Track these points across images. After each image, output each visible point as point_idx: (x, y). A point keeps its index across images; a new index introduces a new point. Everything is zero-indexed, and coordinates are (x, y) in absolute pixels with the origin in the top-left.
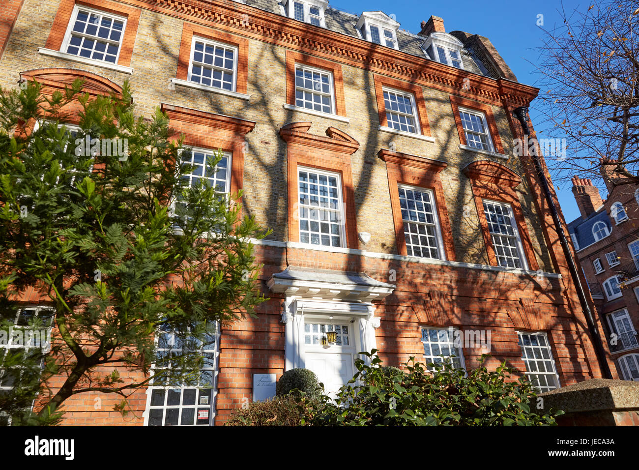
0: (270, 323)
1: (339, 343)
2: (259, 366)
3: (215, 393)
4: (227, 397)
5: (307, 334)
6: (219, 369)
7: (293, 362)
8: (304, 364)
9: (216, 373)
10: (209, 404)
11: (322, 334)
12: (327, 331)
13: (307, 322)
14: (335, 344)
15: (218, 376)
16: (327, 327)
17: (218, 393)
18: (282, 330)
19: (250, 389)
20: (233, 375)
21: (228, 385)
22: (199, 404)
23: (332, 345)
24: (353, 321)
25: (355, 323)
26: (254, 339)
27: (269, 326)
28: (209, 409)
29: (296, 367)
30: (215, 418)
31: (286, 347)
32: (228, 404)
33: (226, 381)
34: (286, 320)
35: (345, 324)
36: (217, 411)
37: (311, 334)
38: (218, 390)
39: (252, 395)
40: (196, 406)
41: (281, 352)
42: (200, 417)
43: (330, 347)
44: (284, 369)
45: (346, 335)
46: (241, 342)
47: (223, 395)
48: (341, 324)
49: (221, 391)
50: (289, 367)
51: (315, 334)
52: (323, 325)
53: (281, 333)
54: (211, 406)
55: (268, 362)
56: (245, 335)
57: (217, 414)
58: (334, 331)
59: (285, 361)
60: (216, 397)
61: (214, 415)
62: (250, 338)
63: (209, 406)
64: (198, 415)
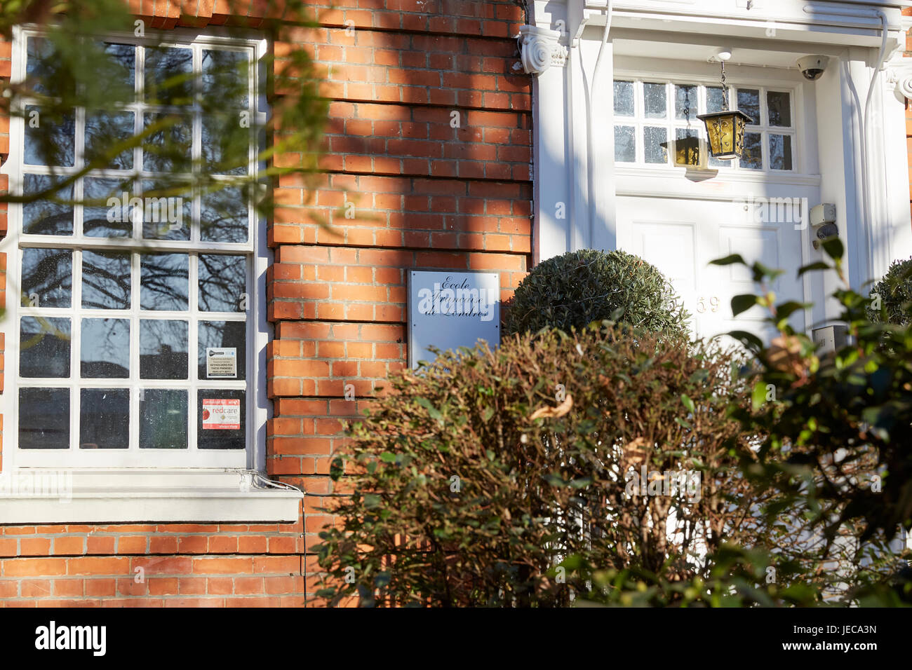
0: (470, 73)
1: (751, 157)
2: (431, 242)
3: (261, 340)
4: (310, 353)
5: (624, 120)
6: (273, 248)
7: (567, 226)
8: (612, 238)
9: (262, 265)
10: (241, 375)
11: (683, 124)
12: (703, 110)
13: (624, 74)
14: (736, 161)
15: (269, 275)
16: (702, 93)
17: (275, 335)
18: (522, 100)
19: (401, 327)
20: (327, 271)
21: (310, 307)
22: (202, 375)
23: (722, 170)
24: (814, 73)
25: (822, 80)
26: (410, 135)
27: (466, 84)
28: (239, 395)
29: (578, 246)
30: (268, 427)
31: (536, 172)
32: (316, 380)
33: (302, 295)
34: (539, 59)
35: (779, 86)
36: (272, 401)
37: (640, 120)
38: (273, 326)
39: (407, 350)
40: (191, 384)
41: (516, 190)
42: (209, 423)
43: (714, 173)
44: (530, 257)
45: (781, 130)
46: (356, 145)
47: (293, 345)
48: (763, 85)
49: (285, 329)
50: (550, 246)
51: (655, 122)
52: (687, 87)
53: (518, 113)
54: (250, 385)
55: (467, 227)
56: (371, 118)
57: (274, 414)
58: (733, 107)
59: (532, 224)
60: (268, 354)
61: (261, 416)
62: (389, 131)
63: (240, 385)
64: (202, 414)
